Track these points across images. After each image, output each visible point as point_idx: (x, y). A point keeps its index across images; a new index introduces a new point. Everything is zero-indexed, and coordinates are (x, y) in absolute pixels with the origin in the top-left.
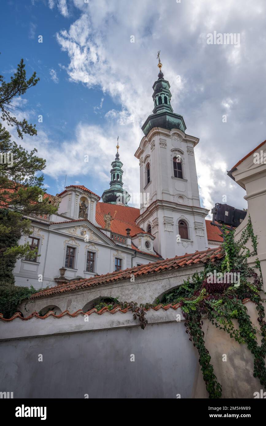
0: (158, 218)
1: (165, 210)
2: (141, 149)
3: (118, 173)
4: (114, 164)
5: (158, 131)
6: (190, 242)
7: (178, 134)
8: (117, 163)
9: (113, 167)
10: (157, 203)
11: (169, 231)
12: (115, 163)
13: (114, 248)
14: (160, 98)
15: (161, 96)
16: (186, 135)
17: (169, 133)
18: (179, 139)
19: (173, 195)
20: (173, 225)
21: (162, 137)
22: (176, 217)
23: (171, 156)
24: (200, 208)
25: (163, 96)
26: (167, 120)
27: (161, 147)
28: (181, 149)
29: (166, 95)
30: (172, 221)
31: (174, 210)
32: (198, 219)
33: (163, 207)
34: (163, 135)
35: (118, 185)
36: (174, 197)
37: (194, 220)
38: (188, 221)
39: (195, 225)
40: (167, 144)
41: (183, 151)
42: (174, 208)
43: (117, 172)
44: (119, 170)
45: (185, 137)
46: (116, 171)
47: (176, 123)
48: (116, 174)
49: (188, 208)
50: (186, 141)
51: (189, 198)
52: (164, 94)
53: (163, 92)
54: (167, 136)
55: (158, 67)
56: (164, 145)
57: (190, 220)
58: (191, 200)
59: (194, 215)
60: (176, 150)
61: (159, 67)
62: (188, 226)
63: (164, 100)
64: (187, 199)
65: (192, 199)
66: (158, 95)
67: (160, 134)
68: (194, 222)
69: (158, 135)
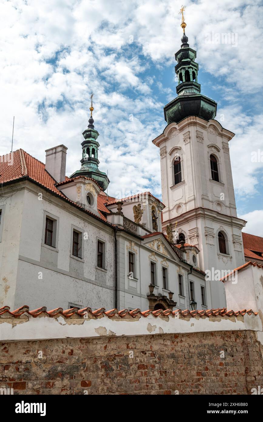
0: (198, 228)
1: (206, 220)
2: (164, 136)
3: (94, 147)
4: (88, 133)
5: (195, 121)
6: (229, 258)
7: (214, 125)
8: (92, 132)
9: (86, 138)
10: (199, 211)
11: (210, 244)
12: (90, 133)
13: (179, 264)
14: (187, 73)
15: (189, 70)
16: (223, 128)
17: (207, 124)
18: (214, 132)
19: (212, 202)
20: (214, 237)
21: (199, 129)
22: (216, 227)
23: (208, 152)
24: (237, 218)
25: (191, 71)
26: (201, 106)
27: (198, 142)
28: (217, 145)
29: (194, 70)
30: (213, 232)
31: (214, 219)
32: (236, 231)
33: (204, 216)
34: (200, 126)
35: (93, 164)
36: (213, 204)
37: (233, 232)
38: (227, 234)
39: (233, 238)
40: (204, 138)
41: (219, 148)
42: (215, 217)
43: (92, 146)
44: (95, 144)
45: (222, 131)
46: (91, 144)
47: (210, 111)
48: (91, 148)
49: (226, 218)
50: (221, 135)
51: (226, 206)
52: (192, 68)
53: (191, 66)
54: (204, 127)
55: (181, 27)
56: (201, 139)
57: (229, 231)
58: (228, 208)
59: (232, 227)
60: (213, 146)
61: (183, 28)
62: (225, 239)
63: (192, 76)
64: (225, 207)
65: (230, 207)
66: (185, 68)
67: (197, 125)
68: (232, 235)
69: (194, 125)
